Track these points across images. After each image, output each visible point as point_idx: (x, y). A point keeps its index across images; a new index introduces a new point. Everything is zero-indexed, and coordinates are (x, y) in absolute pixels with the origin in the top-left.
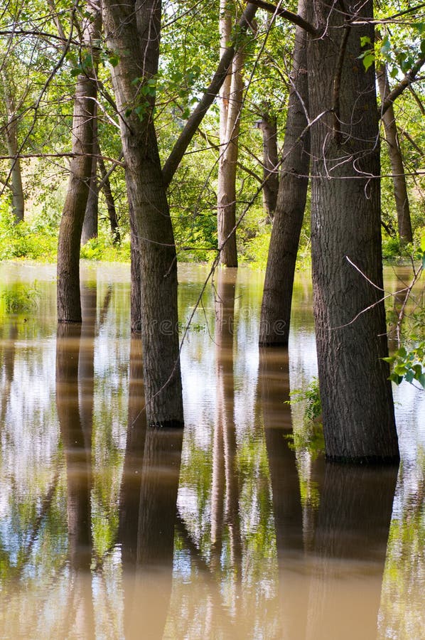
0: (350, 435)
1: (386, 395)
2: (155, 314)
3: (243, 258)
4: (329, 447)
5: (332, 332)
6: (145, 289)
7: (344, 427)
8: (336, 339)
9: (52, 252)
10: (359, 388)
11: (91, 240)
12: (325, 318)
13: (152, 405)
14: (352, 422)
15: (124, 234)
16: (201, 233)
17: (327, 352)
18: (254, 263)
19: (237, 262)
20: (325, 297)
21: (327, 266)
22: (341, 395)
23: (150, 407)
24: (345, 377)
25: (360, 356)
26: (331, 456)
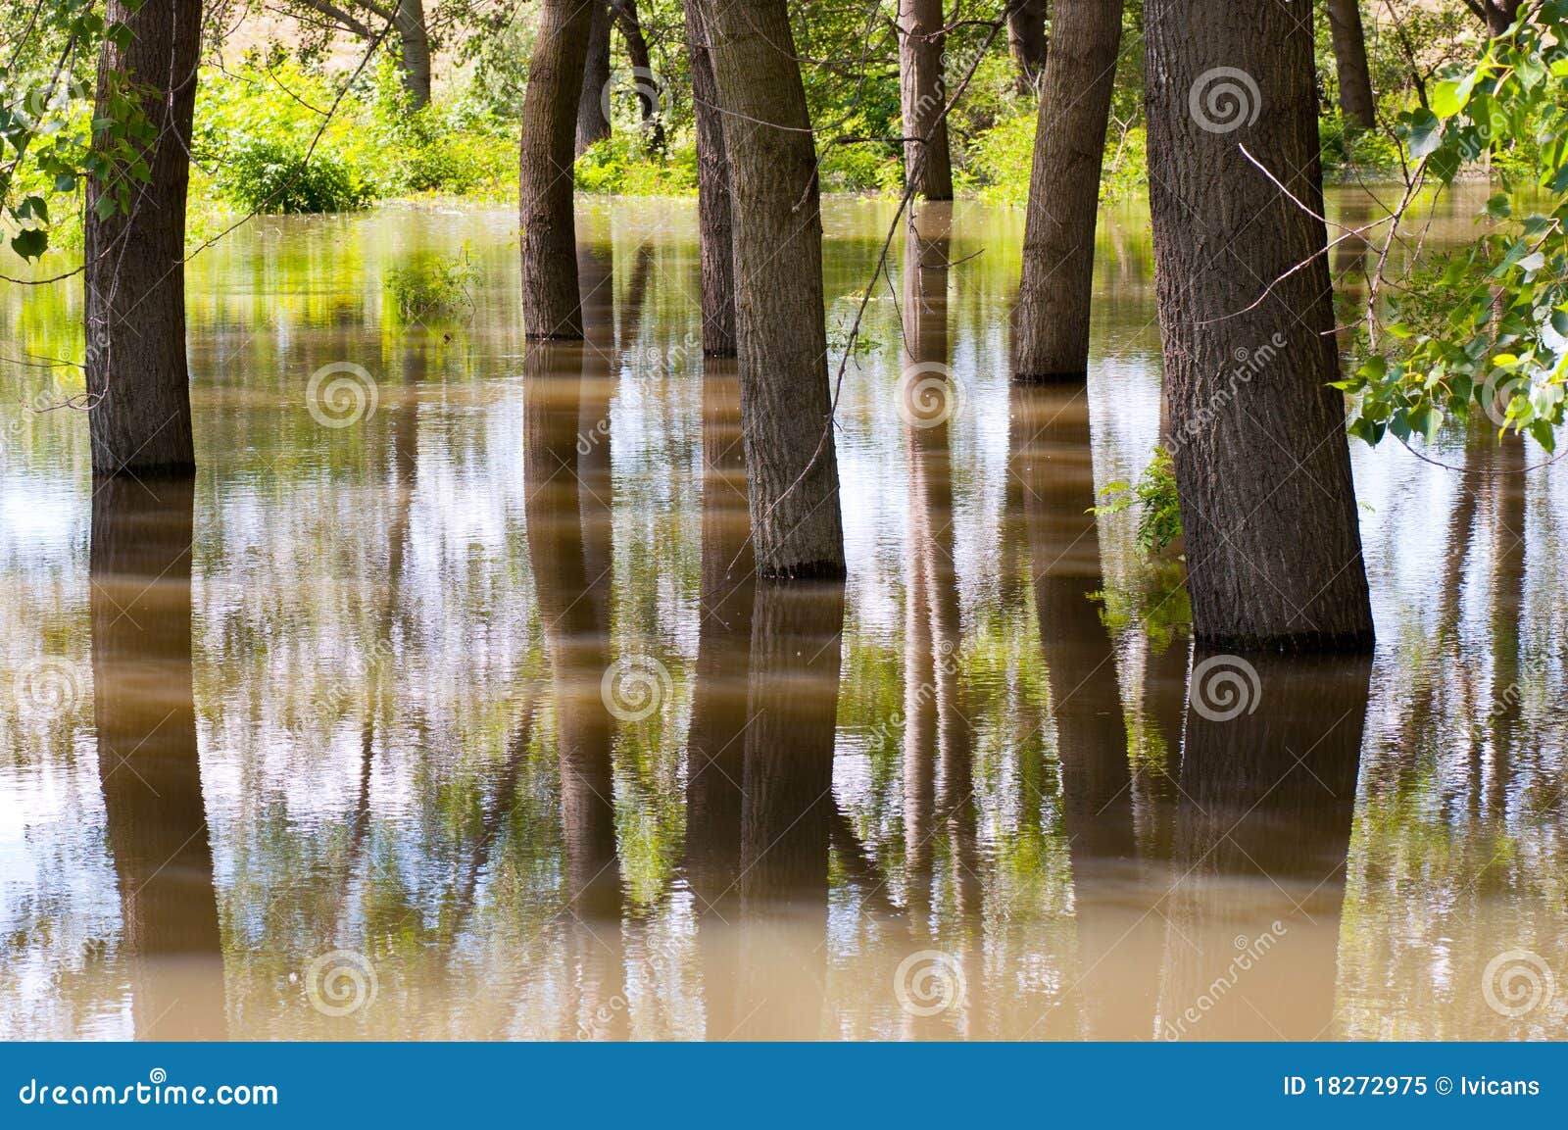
0: (1253, 584)
1: (1338, 484)
2: (769, 304)
3: (965, 177)
4: (1202, 613)
5: (1204, 335)
6: (743, 246)
7: (1237, 564)
8: (1213, 350)
9: (504, 175)
10: (1272, 468)
11: (596, 145)
12: (1186, 302)
13: (768, 528)
14: (1257, 552)
15: (674, 130)
16: (859, 120)
17: (1192, 384)
18: (994, 190)
19: (950, 187)
20: (1183, 251)
21: (1187, 176)
22: (1227, 488)
23: (763, 530)
24: (1237, 444)
25: (1272, 392)
26: (1208, 637)
